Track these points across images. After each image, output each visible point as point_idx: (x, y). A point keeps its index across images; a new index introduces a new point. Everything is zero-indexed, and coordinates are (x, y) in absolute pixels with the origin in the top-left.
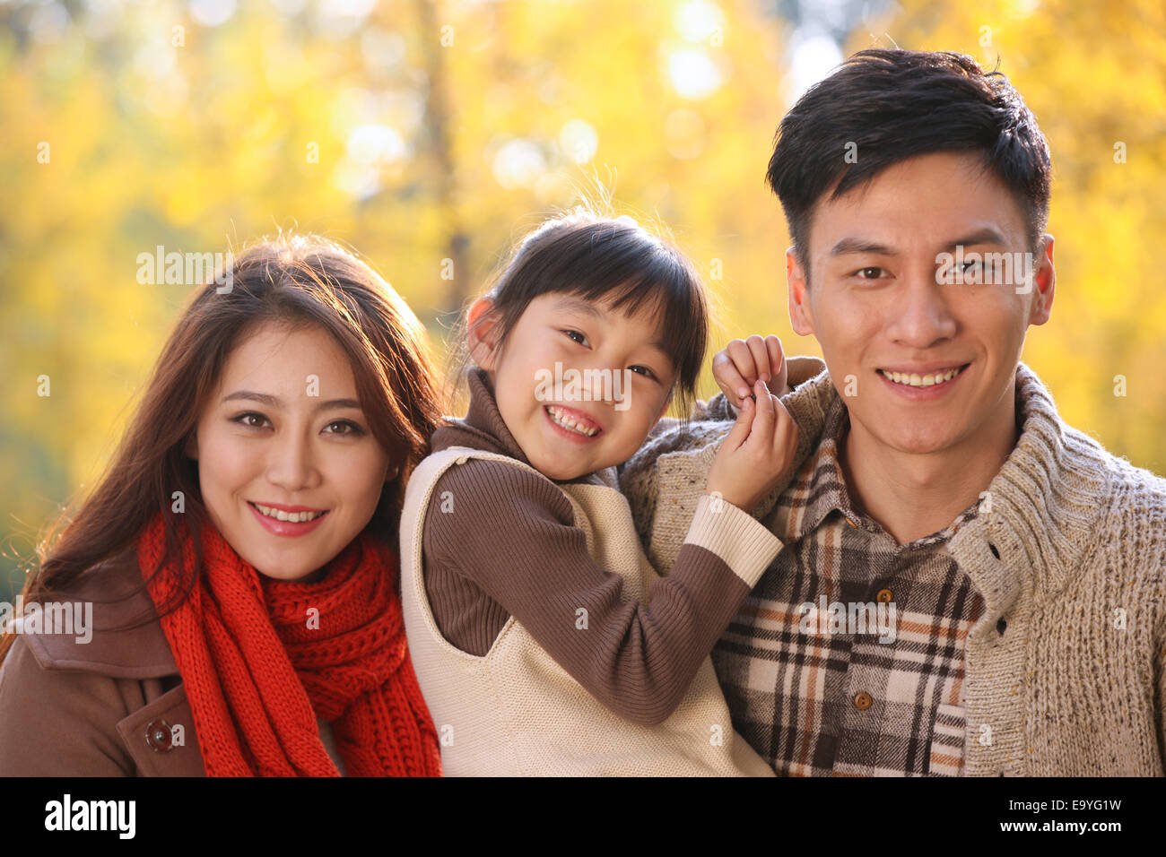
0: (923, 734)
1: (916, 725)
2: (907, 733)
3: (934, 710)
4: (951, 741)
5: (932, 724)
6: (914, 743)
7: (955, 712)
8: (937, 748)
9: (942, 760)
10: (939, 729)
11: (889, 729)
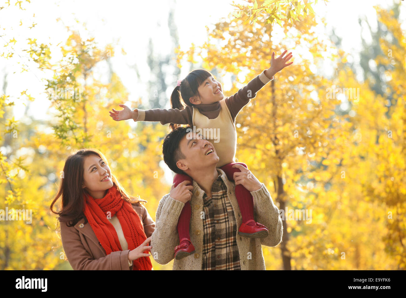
0: (225, 207)
1: (223, 206)
2: (222, 208)
3: (225, 203)
4: (229, 206)
5: (225, 205)
6: (224, 209)
7: (228, 202)
8: (227, 208)
9: (229, 209)
10: (227, 205)
11: (220, 208)
